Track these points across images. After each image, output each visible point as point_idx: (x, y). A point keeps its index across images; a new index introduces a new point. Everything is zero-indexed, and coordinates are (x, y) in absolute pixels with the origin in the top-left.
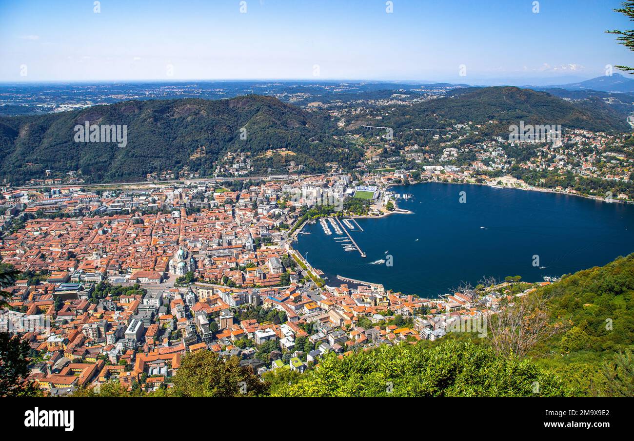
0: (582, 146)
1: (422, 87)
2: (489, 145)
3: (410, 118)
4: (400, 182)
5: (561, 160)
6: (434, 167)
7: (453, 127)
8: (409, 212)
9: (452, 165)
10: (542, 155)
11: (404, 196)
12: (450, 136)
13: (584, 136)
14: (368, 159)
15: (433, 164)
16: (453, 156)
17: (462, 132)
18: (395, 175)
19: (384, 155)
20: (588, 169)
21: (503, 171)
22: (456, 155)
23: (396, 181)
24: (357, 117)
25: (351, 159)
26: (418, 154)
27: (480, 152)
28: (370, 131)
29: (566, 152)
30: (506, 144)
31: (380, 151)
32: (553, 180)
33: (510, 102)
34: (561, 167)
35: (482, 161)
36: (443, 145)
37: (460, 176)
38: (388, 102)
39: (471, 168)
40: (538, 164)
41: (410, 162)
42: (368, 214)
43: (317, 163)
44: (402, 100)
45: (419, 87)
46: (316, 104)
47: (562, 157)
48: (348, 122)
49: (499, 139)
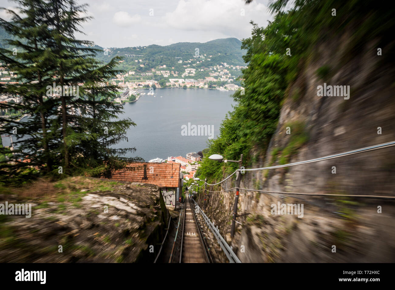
2: (218, 68)
9: (191, 79)
12: (190, 62)
15: (176, 78)
16: (192, 73)
17: (199, 59)
21: (228, 82)
26: (166, 72)
27: (212, 72)
30: (230, 67)
35: (213, 77)
36: (185, 66)
37: (196, 84)
39: (205, 80)
41: (159, 76)
49: (225, 64)
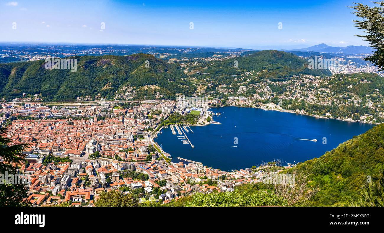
0: (309, 85)
1: (229, 50)
2: (263, 85)
3: (222, 68)
4: (215, 105)
5: (299, 93)
6: (234, 97)
7: (245, 74)
8: (219, 123)
9: (243, 96)
10: (289, 91)
11: (217, 114)
12: (243, 79)
13: (310, 79)
14: (199, 92)
15: (233, 95)
16: (244, 91)
17: (249, 76)
18: (213, 102)
19: (207, 90)
20: (312, 99)
21: (270, 100)
22: (245, 90)
23: (213, 105)
24: (195, 67)
25: (190, 92)
26: (226, 90)
27: (258, 89)
28: (201, 76)
29: (301, 89)
30: (271, 84)
31: (205, 87)
32: (295, 106)
33: (274, 59)
34: (299, 97)
35: (259, 94)
36: (239, 84)
37: (247, 103)
38: (211, 59)
39: (253, 98)
40: (287, 95)
41: (221, 94)
42: (197, 124)
43: (171, 94)
44: (219, 58)
45: (228, 50)
46: (173, 59)
47: (299, 91)
48: (190, 70)
49: (268, 81)
